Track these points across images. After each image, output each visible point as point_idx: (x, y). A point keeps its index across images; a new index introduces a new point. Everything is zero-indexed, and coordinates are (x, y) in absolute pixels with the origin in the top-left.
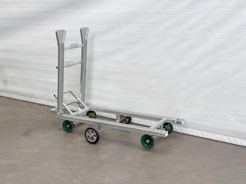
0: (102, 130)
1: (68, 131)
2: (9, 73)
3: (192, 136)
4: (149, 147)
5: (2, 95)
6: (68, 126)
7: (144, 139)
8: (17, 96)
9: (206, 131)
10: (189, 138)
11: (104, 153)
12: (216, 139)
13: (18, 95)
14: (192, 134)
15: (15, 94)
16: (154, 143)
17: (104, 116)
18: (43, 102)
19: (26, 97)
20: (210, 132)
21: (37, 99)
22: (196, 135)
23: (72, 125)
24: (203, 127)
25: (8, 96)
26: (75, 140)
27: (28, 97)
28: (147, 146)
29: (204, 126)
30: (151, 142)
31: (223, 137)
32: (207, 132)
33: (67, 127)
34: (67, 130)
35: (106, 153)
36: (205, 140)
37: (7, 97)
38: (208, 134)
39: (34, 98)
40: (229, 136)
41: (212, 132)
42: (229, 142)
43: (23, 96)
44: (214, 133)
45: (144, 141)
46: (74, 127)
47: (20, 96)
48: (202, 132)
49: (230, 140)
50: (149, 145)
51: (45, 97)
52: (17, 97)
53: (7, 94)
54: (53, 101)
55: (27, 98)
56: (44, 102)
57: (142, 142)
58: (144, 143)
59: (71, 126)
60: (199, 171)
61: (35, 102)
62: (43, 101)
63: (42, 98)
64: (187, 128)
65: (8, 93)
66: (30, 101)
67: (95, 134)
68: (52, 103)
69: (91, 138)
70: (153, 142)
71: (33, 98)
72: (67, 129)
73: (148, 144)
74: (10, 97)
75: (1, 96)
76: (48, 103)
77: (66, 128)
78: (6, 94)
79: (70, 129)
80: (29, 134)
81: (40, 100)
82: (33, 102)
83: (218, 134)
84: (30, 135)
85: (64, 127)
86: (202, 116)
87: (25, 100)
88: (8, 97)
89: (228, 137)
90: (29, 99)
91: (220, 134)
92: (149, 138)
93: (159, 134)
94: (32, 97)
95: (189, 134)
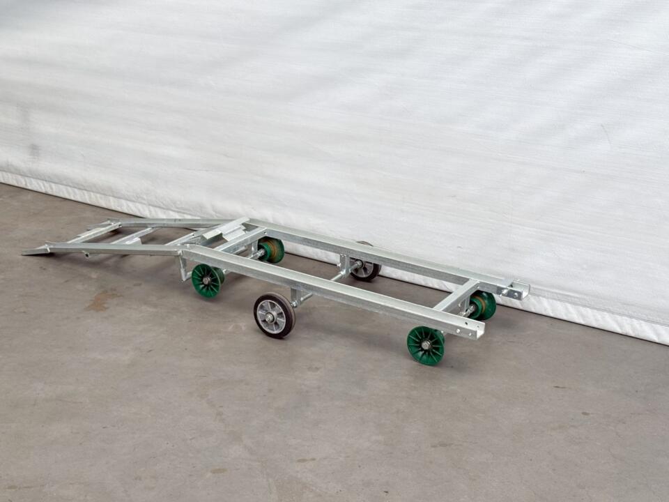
0: (302, 299)
1: (208, 293)
2: (45, 126)
3: (553, 320)
4: (430, 359)
5: (26, 185)
6: (207, 280)
7: (417, 337)
8: (67, 189)
9: (593, 308)
10: (544, 324)
11: (310, 369)
12: (619, 330)
13: (70, 186)
14: (552, 315)
15: (62, 184)
16: (443, 351)
17: (309, 256)
18: (139, 210)
19: (92, 194)
20: (605, 310)
21: (123, 202)
22: (565, 318)
23: (217, 279)
24: (585, 297)
25: (43, 188)
26: (230, 328)
27: (98, 195)
28: (425, 357)
29: (585, 294)
30: (435, 348)
31: (641, 326)
32: (596, 309)
33: (203, 284)
34: (204, 290)
35: (317, 369)
36: (589, 331)
37: (40, 190)
38: (598, 315)
39: (113, 196)
40: (657, 323)
41: (609, 311)
42: (657, 341)
43: (85, 192)
44: (613, 313)
45: (416, 342)
46: (222, 282)
47: (76, 190)
48: (582, 309)
49: (658, 335)
50: (429, 354)
51: (145, 197)
52: (68, 192)
53: (41, 183)
54: (168, 209)
55: (96, 197)
56: (142, 210)
57: (409, 346)
58: (416, 350)
59: (215, 280)
60: (572, 426)
61: (119, 209)
62: (140, 206)
63: (137, 199)
64: (538, 296)
65: (43, 180)
66: (104, 205)
67: (282, 310)
68: (165, 213)
69: (272, 322)
70: (440, 350)
71: (111, 199)
72: (203, 288)
73: (426, 351)
74: (50, 193)
75: (24, 186)
76: (153, 213)
77: (202, 286)
78: (38, 184)
79: (212, 289)
80: (106, 306)
81: (131, 204)
82: (113, 208)
83: (627, 316)
84: (108, 308)
85: (197, 282)
86: (585, 266)
87: (89, 202)
88: (44, 191)
89: (653, 325)
90: (101, 198)
91: (631, 317)
92: (432, 338)
93: (458, 331)
94: (110, 196)
95: (544, 313)
